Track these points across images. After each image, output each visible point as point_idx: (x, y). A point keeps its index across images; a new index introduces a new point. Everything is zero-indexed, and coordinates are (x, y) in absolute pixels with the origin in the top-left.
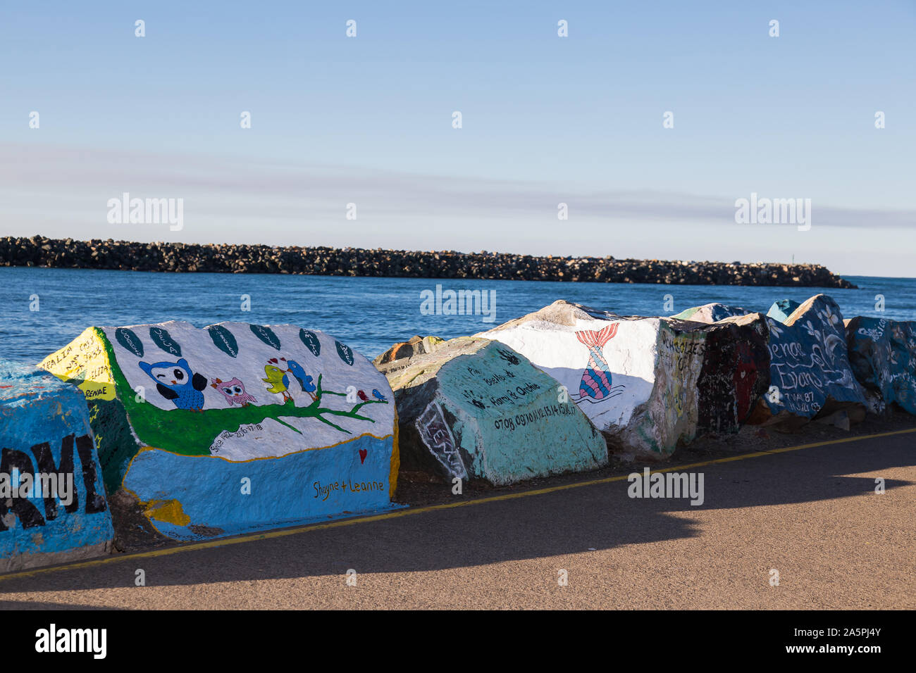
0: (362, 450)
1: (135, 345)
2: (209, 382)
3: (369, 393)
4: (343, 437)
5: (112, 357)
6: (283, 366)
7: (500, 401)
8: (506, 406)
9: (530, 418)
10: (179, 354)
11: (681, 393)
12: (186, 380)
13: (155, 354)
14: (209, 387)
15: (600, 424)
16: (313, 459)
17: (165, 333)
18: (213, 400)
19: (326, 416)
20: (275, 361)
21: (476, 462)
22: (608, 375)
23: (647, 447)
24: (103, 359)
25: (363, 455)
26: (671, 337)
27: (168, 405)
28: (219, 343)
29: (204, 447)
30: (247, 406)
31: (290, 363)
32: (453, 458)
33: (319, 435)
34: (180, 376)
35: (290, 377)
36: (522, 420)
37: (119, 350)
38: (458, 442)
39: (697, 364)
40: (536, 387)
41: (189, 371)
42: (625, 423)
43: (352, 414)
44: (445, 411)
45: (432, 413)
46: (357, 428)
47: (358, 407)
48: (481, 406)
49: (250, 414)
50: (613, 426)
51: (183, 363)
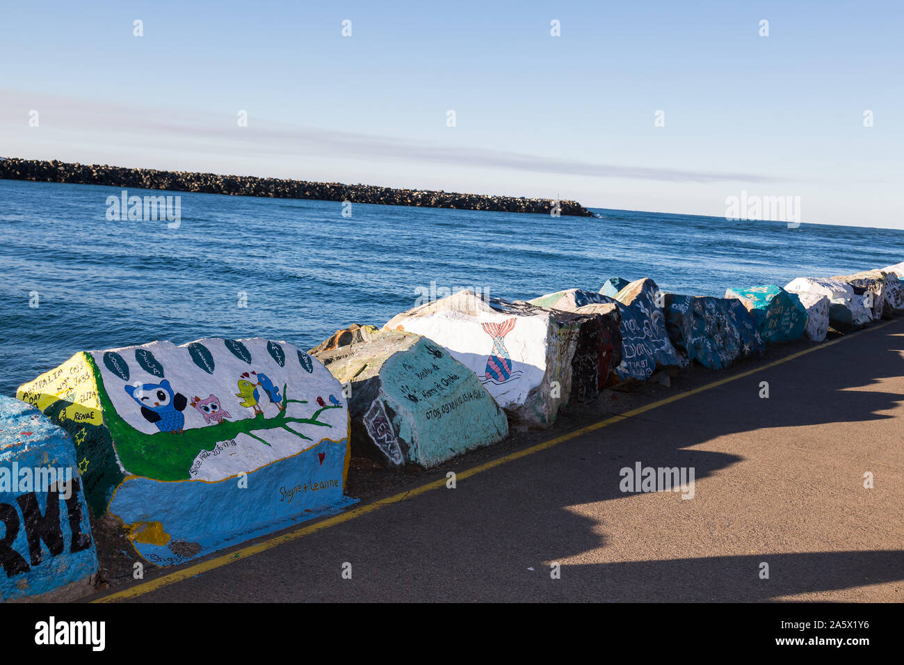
0: (320, 453)
1: (121, 369)
2: (189, 401)
3: (326, 400)
4: (305, 445)
5: (100, 382)
6: (254, 379)
7: (430, 393)
8: (434, 398)
9: (453, 406)
10: (162, 375)
11: (561, 373)
12: (168, 400)
13: (140, 377)
14: (189, 406)
15: (502, 404)
16: (281, 468)
17: (149, 355)
18: (193, 420)
19: (290, 425)
20: (246, 375)
21: (411, 451)
22: (509, 362)
23: (538, 420)
24: (91, 385)
25: (322, 457)
26: (556, 329)
27: (151, 429)
28: (197, 361)
29: (183, 470)
30: (223, 423)
31: (260, 376)
32: (393, 447)
33: (284, 445)
34: (162, 397)
35: (260, 390)
36: (446, 409)
37: (107, 375)
38: (397, 432)
39: (572, 347)
40: (455, 377)
41: (170, 391)
42: (522, 402)
43: (312, 421)
44: (386, 406)
45: (376, 409)
46: (317, 434)
47: (318, 413)
48: (415, 399)
49: (225, 431)
50: (512, 404)
51: (165, 384)
